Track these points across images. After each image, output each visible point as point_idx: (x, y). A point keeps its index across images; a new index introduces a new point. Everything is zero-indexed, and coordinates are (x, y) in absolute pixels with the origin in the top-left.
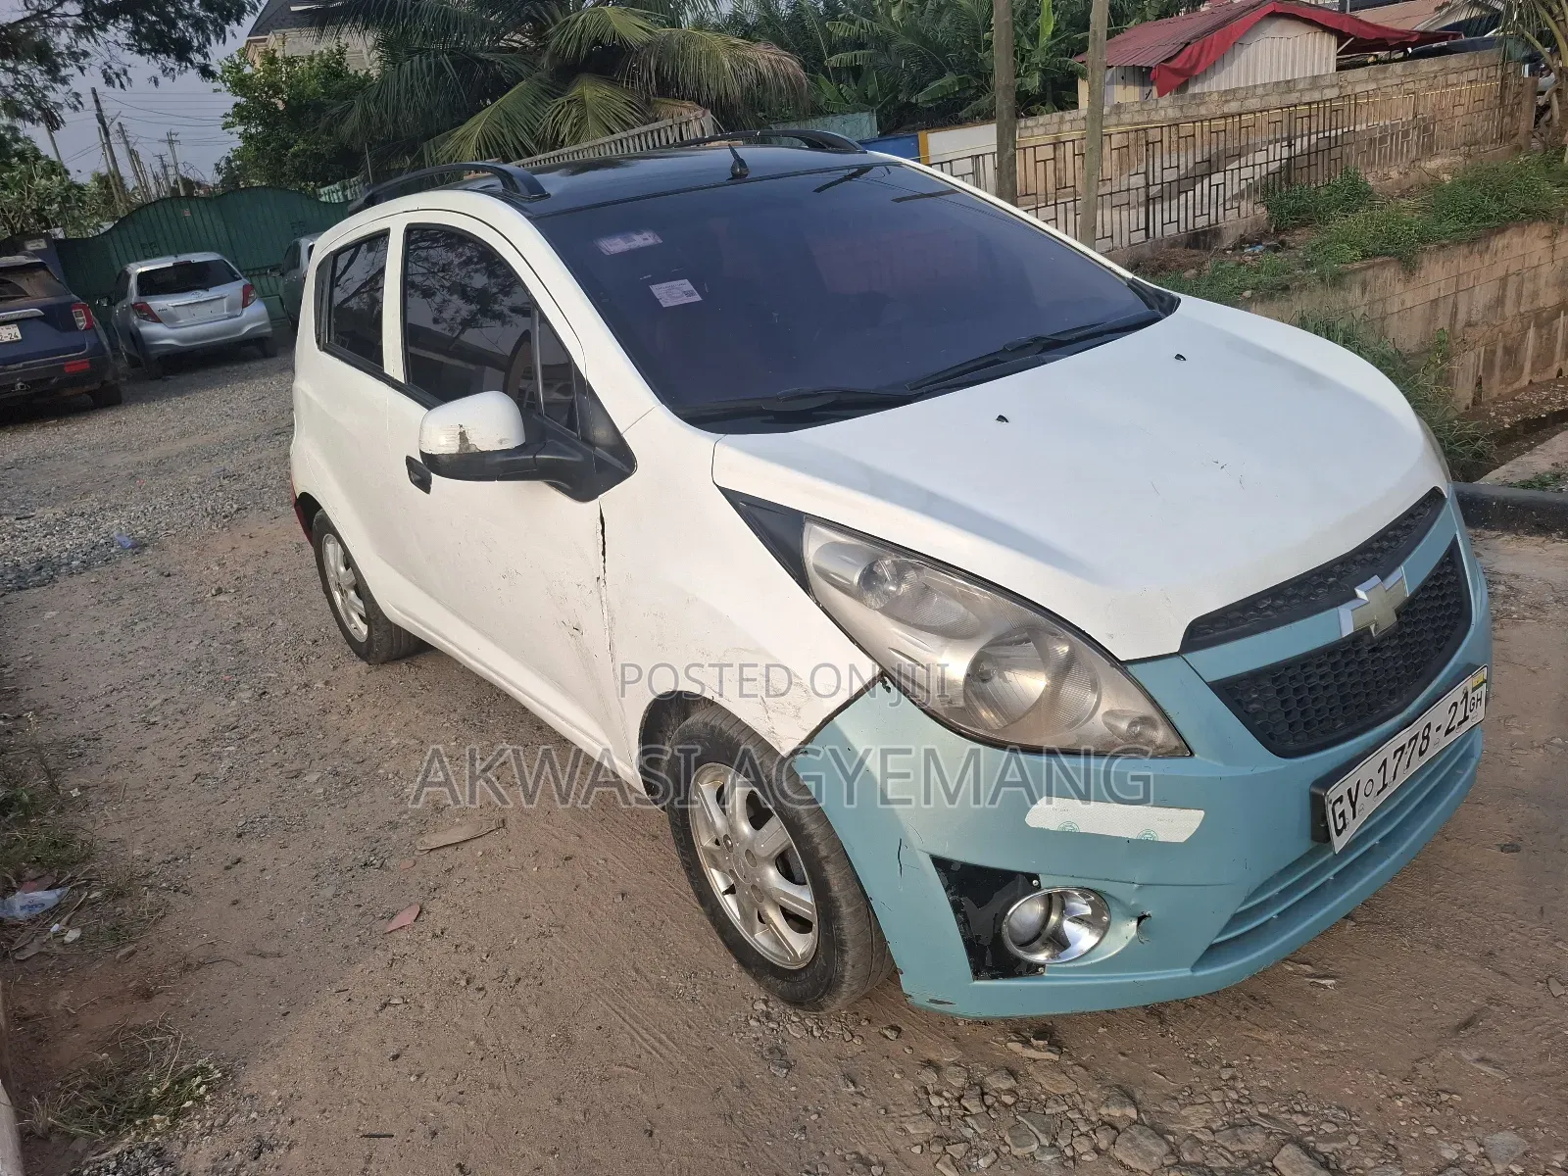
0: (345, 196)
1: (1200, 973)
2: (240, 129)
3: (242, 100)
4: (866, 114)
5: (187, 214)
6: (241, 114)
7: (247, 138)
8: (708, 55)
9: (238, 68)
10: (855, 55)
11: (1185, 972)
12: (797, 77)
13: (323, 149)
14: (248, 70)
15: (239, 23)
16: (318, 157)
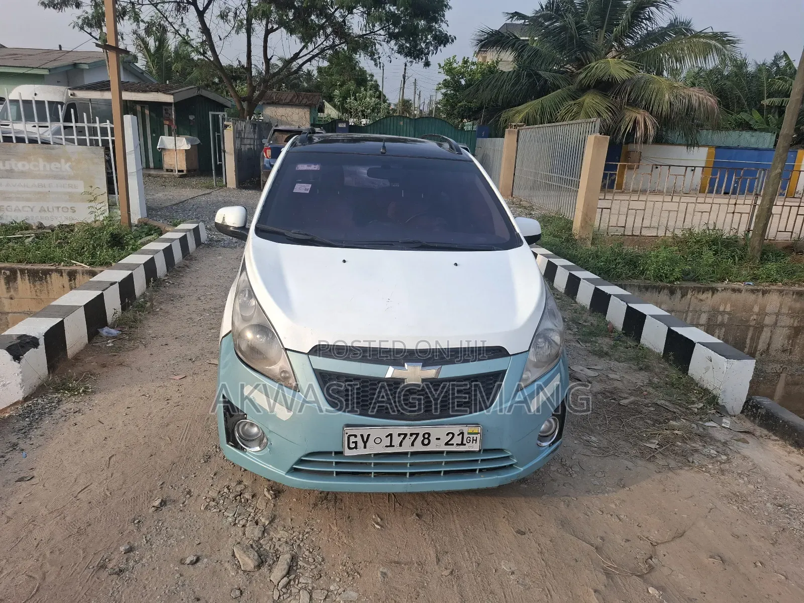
0: (473, 128)
1: (287, 476)
2: (443, 91)
3: (448, 78)
4: (770, 134)
5: (402, 123)
6: (446, 84)
7: (445, 95)
8: (659, 89)
9: (451, 64)
10: (783, 100)
11: (283, 473)
12: (713, 110)
13: (473, 105)
14: (455, 65)
15: (445, 46)
16: (470, 109)
